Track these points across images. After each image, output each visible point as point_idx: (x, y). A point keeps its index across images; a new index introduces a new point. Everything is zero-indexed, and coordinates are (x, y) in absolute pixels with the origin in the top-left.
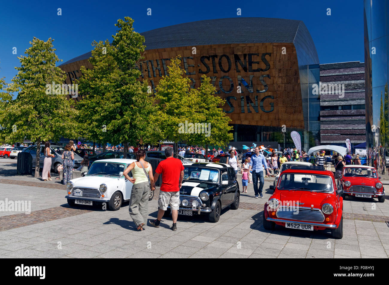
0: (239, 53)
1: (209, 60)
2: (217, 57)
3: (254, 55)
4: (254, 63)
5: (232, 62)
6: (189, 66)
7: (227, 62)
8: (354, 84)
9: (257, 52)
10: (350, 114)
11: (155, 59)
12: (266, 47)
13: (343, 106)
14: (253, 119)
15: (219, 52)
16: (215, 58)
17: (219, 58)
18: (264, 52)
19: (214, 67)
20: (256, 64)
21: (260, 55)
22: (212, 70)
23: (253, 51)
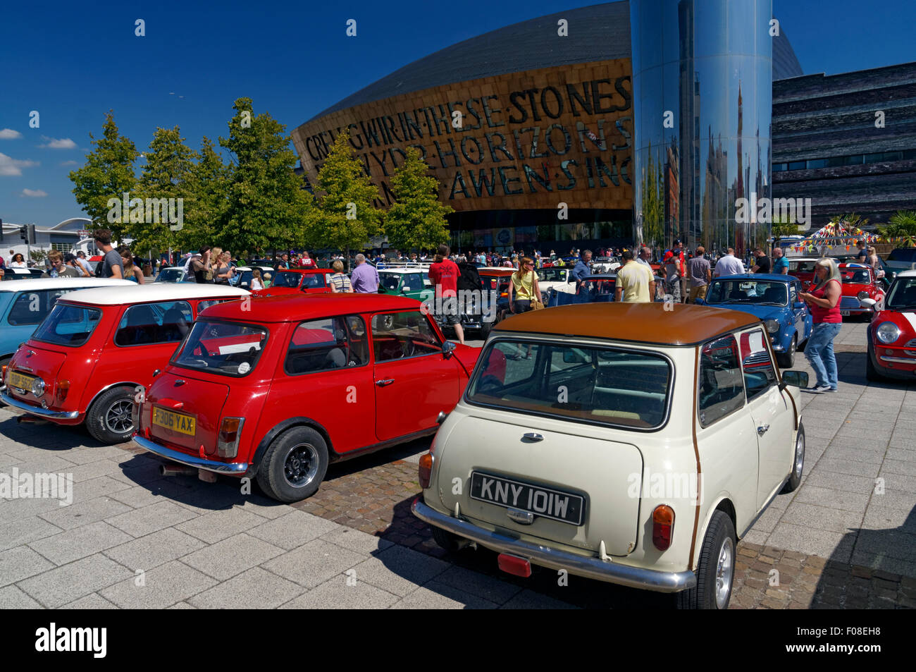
0: (574, 82)
1: (524, 98)
2: (537, 92)
3: (601, 82)
4: (603, 97)
5: (564, 98)
6: (493, 112)
7: (555, 99)
8: (811, 119)
9: (606, 78)
10: (802, 178)
11: (436, 105)
12: (622, 66)
13: (790, 164)
14: (611, 198)
15: (541, 83)
16: (534, 94)
17: (540, 94)
18: (619, 75)
19: (534, 109)
20: (607, 99)
21: (613, 82)
22: (532, 115)
23: (599, 76)
